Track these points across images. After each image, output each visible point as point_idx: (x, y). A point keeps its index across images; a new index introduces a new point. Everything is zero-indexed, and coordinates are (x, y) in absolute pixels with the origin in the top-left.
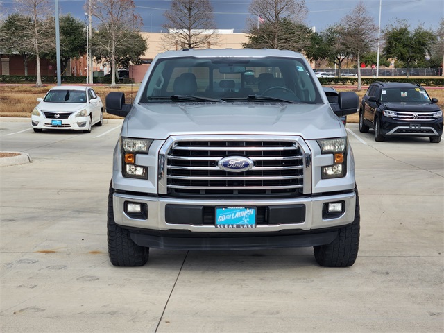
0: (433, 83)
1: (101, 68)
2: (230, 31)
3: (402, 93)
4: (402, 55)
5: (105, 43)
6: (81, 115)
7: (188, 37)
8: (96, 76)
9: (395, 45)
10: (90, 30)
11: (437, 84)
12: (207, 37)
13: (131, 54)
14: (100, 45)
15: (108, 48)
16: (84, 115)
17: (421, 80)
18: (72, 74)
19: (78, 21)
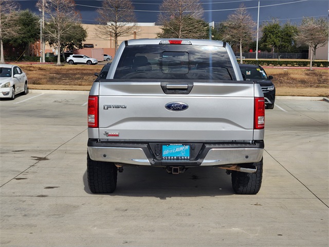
0: (296, 64)
1: (54, 50)
2: (152, 24)
3: (247, 72)
4: (275, 43)
5: (53, 32)
6: (5, 86)
7: (115, 28)
8: (48, 56)
9: (270, 36)
10: (43, 22)
11: (300, 65)
12: (129, 28)
13: (74, 40)
14: (49, 33)
15: (54, 35)
16: (8, 87)
17: (288, 61)
18: (31, 55)
19: (34, 15)
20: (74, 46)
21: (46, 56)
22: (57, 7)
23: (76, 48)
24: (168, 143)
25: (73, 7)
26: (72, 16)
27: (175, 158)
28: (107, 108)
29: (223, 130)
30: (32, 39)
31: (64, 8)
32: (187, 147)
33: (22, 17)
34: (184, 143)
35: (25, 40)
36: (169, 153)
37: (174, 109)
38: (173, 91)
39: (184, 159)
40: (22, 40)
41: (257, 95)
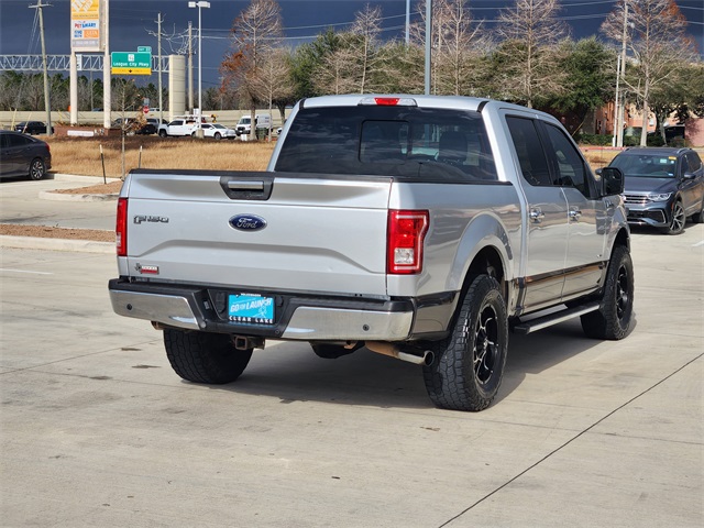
5: (634, 83)
10: (623, 62)
14: (625, 85)
15: (637, 90)
18: (597, 132)
19: (608, 48)
20: (691, 113)
21: (625, 132)
22: (645, 30)
23: (695, 117)
24: (238, 291)
25: (680, 29)
26: (677, 48)
27: (249, 319)
28: (140, 222)
29: (330, 271)
30: (598, 100)
31: (659, 32)
32: (270, 301)
33: (581, 53)
34: (265, 293)
35: (582, 101)
36: (240, 311)
37: (242, 228)
38: (242, 193)
39: (264, 323)
40: (576, 102)
41: (396, 206)
